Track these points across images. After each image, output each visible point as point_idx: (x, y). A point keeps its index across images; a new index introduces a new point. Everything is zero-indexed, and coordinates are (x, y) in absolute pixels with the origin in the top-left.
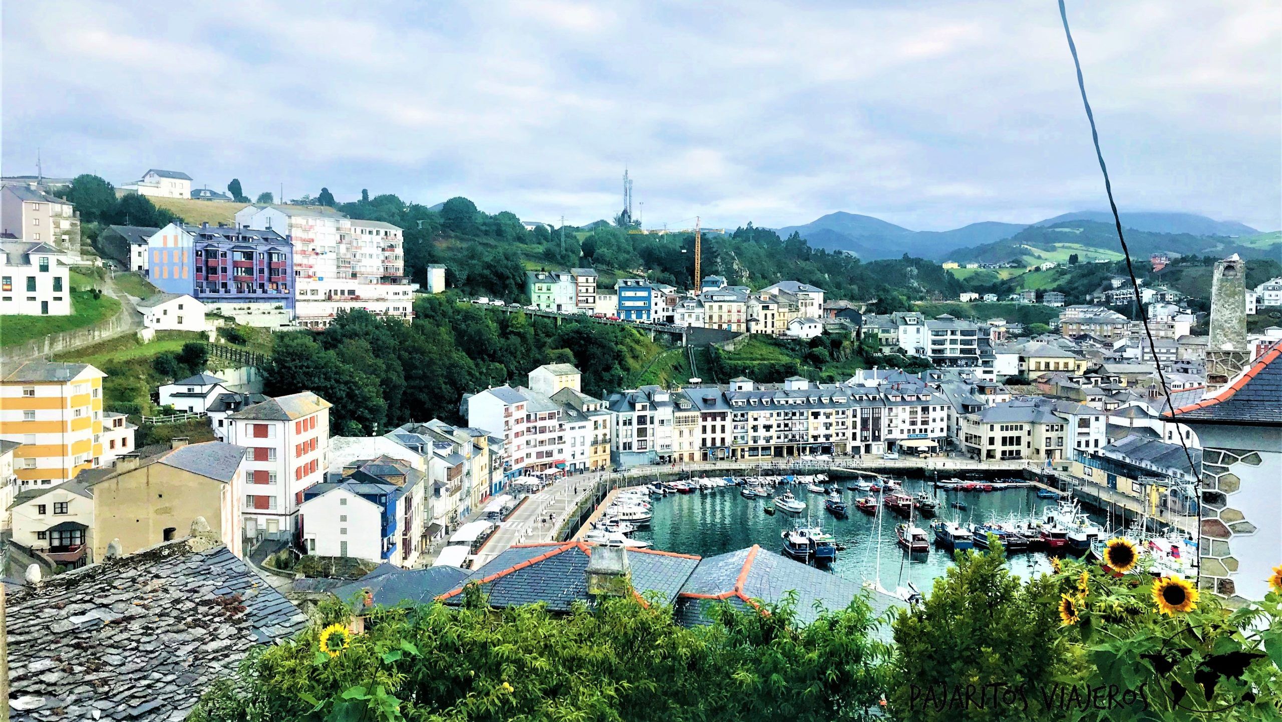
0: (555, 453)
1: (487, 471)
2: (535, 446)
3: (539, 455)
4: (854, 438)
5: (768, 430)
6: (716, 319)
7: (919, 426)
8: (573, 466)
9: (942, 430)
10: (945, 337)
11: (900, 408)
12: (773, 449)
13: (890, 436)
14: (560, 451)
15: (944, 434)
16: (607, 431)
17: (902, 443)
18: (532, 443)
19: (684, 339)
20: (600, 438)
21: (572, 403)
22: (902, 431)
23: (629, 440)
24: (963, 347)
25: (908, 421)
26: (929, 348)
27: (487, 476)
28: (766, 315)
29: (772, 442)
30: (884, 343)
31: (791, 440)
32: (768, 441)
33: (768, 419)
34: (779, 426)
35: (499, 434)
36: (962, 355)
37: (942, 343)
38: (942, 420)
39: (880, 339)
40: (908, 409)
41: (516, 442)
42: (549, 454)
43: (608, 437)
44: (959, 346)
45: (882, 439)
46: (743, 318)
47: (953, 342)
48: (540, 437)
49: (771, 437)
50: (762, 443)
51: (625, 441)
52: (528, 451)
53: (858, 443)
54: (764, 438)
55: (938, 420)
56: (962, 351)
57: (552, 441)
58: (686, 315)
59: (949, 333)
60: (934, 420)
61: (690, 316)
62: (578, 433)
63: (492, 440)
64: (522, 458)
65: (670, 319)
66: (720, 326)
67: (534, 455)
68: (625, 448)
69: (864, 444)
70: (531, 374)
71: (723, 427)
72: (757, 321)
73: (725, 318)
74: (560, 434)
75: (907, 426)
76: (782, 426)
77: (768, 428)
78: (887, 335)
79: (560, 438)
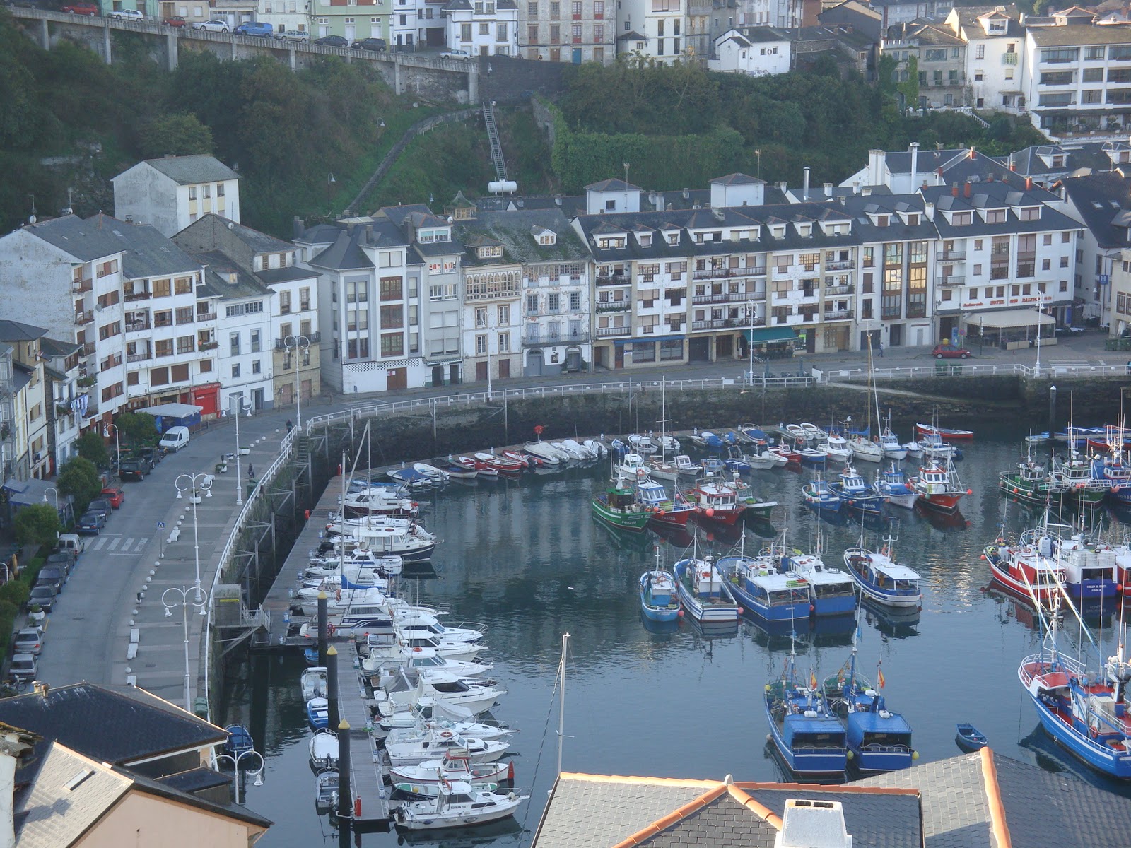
0: (195, 370)
1: (42, 420)
2: (149, 356)
3: (158, 376)
4: (867, 313)
5: (676, 302)
6: (544, 35)
7: (1013, 278)
8: (236, 400)
9: (1063, 287)
10: (1073, 65)
11: (971, 241)
12: (686, 343)
13: (946, 306)
14: (206, 366)
15: (1068, 296)
16: (312, 316)
17: (975, 320)
18: (140, 350)
19: (472, 86)
20: (296, 332)
21: (226, 251)
22: (974, 293)
23: (364, 334)
24: (1114, 86)
25: (987, 269)
26: (1034, 92)
27: (44, 432)
28: (661, 24)
29: (684, 329)
30: (932, 83)
31: (727, 324)
32: (675, 327)
33: (676, 277)
34: (700, 291)
35: (63, 332)
36: (1111, 106)
37: (1066, 78)
38: (1064, 263)
39: (922, 75)
40: (987, 241)
41: (105, 349)
42: (181, 372)
43: (314, 329)
44: (1105, 86)
45: (929, 313)
46: (610, 32)
47: (1094, 75)
48: (158, 334)
49: (683, 318)
50: (663, 330)
51: (353, 335)
52: (133, 367)
53: (875, 322)
54: (668, 321)
55: (1055, 263)
56: (1112, 96)
57: (186, 344)
58: (475, 28)
59: (1083, 53)
60: (1046, 265)
61: (484, 30)
62: (244, 325)
63: (50, 348)
64: (120, 385)
65: (437, 38)
66: (555, 54)
67: (144, 379)
68: (352, 353)
69: (888, 324)
70: (119, 181)
71: (575, 298)
72: (640, 38)
73: (566, 32)
74: (204, 326)
75: (984, 280)
76: (708, 292)
77: (675, 296)
78: (938, 65)
79: (204, 335)
